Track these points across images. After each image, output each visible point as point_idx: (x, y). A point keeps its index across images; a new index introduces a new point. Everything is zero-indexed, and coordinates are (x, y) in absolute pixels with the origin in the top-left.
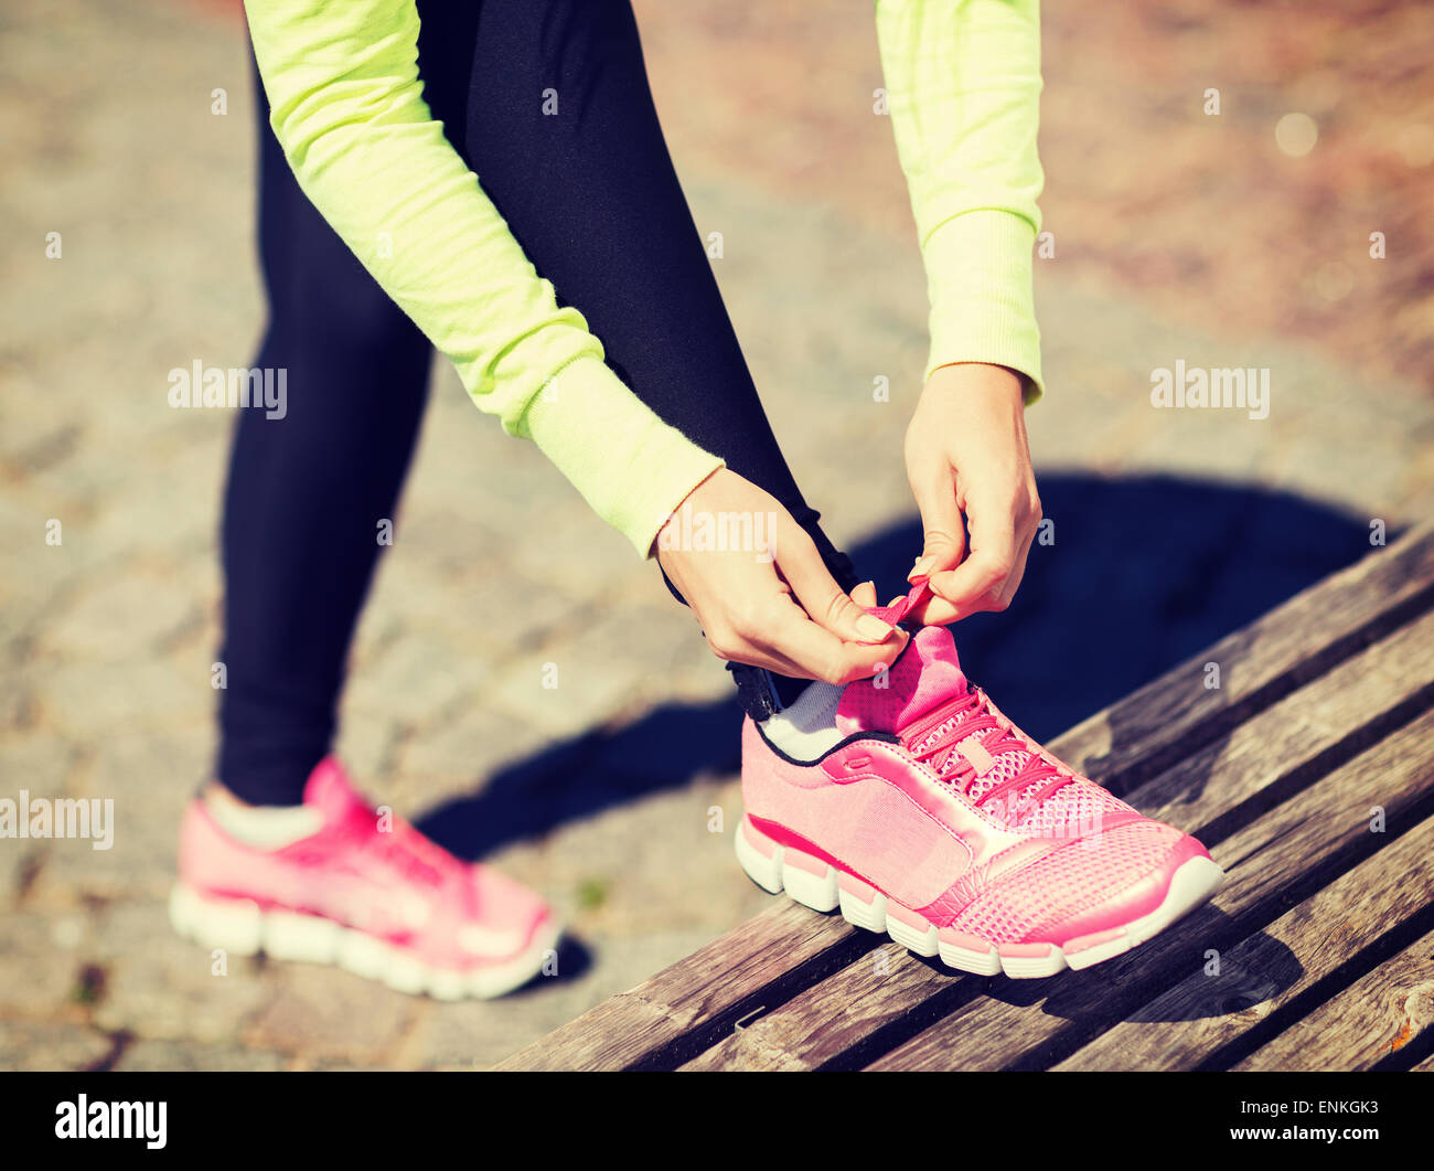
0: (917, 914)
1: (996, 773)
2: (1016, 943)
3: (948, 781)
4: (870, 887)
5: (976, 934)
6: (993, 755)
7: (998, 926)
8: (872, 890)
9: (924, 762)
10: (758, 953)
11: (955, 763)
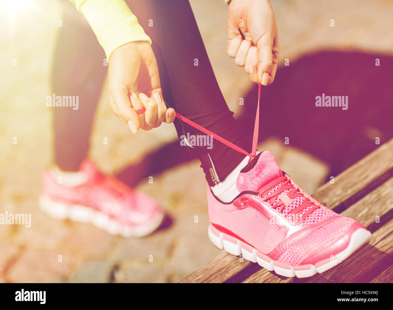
0: (266, 256)
1: (292, 205)
2: (299, 265)
3: (275, 208)
4: (250, 246)
5: (286, 263)
6: (291, 199)
7: (293, 259)
8: (252, 248)
9: (267, 201)
10: (214, 274)
11: (278, 202)
